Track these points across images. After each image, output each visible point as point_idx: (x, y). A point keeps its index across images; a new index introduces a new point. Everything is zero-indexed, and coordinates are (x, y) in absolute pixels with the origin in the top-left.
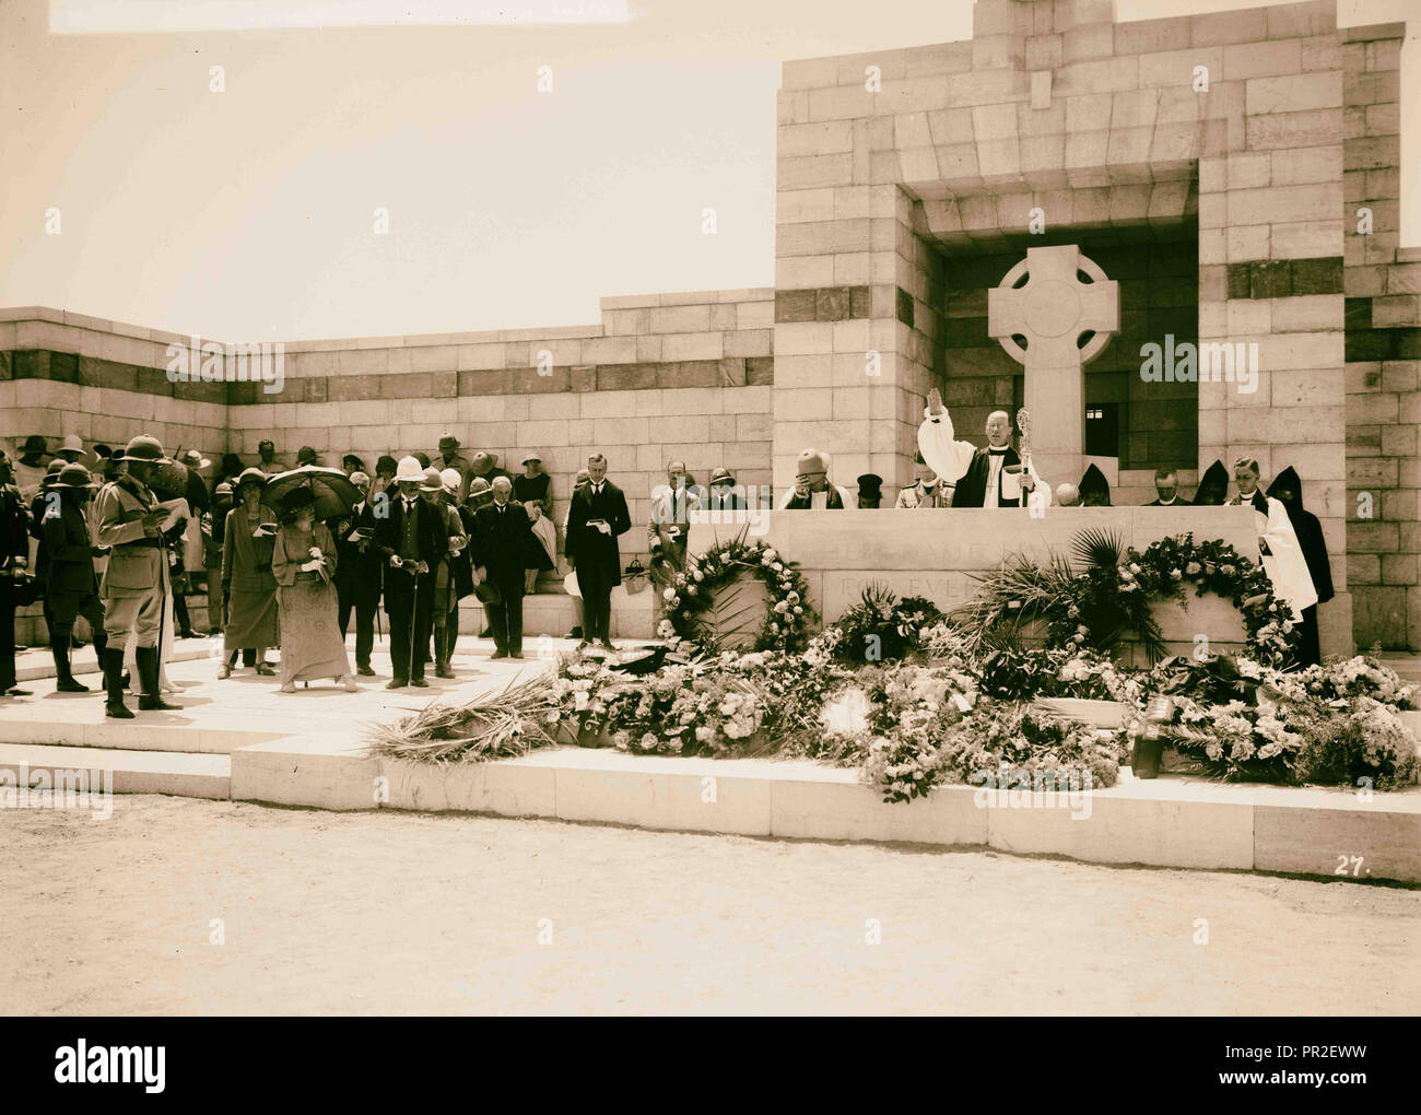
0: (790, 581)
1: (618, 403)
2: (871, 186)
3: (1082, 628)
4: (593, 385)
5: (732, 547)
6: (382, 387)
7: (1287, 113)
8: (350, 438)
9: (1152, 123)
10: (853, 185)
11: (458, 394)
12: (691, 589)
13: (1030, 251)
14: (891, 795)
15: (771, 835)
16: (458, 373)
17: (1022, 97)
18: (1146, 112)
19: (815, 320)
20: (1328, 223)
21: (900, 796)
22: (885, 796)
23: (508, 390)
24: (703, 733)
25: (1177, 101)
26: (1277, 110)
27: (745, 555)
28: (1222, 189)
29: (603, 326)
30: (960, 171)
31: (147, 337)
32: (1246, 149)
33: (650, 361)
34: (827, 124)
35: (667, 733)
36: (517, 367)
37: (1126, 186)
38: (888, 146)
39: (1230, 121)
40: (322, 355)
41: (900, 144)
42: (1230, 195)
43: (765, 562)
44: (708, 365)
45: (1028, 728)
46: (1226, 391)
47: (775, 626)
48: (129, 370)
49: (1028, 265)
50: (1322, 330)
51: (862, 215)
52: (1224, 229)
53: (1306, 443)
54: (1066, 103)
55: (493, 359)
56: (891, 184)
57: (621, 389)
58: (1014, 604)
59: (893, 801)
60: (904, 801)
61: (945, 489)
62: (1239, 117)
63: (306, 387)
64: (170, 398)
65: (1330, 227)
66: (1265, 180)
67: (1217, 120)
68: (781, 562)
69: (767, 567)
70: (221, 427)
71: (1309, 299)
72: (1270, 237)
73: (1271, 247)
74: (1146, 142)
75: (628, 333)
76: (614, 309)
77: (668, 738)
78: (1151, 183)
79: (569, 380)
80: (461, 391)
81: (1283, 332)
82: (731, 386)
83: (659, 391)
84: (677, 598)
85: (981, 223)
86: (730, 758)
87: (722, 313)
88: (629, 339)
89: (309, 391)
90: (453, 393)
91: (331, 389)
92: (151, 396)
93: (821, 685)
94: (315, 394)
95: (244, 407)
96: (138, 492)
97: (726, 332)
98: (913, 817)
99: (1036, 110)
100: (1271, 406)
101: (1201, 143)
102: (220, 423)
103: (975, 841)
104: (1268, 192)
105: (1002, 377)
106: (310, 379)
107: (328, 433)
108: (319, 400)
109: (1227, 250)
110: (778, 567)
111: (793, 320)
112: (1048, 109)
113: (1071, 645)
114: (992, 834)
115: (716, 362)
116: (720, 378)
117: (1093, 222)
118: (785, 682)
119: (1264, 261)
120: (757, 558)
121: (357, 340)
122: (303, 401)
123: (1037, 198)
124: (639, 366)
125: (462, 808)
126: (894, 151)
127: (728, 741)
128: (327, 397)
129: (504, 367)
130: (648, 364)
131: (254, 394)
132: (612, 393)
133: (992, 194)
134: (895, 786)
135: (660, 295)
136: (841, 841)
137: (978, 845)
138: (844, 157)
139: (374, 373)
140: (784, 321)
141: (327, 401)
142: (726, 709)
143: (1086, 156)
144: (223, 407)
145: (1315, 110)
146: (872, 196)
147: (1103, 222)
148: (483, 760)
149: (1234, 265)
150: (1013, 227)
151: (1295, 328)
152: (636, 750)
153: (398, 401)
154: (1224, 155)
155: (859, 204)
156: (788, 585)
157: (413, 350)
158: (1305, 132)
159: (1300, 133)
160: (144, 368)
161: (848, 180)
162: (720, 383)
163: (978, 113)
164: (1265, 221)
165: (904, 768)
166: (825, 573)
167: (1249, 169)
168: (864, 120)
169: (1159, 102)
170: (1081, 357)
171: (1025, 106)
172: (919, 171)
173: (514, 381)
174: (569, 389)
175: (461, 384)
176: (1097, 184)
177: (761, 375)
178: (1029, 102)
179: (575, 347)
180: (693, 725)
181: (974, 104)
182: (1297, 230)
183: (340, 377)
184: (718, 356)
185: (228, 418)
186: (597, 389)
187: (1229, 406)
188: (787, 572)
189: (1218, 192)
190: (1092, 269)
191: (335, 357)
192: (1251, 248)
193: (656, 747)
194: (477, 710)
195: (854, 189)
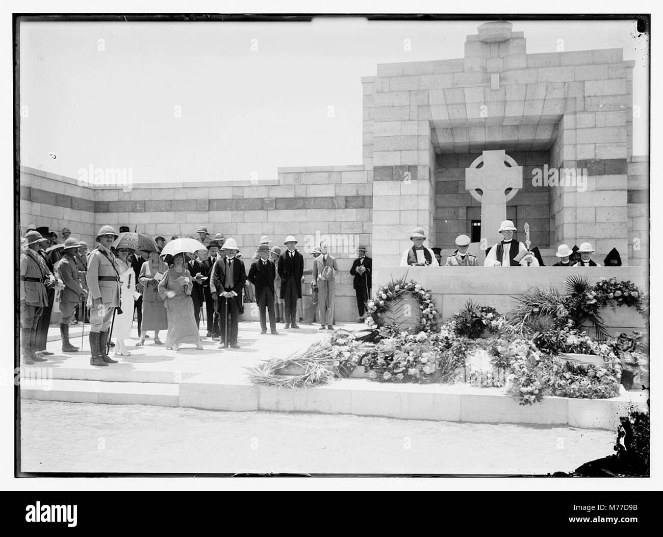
0: (429, 299)
1: (286, 215)
2: (418, 121)
3: (570, 321)
4: (274, 207)
5: (400, 283)
6: (171, 206)
7: (602, 96)
8: (156, 229)
9: (544, 98)
10: (410, 120)
11: (209, 210)
12: (382, 302)
13: (484, 152)
14: (523, 402)
15: (460, 421)
16: (209, 200)
17: (486, 84)
18: (541, 94)
19: (392, 180)
20: (620, 144)
21: (527, 401)
22: (520, 402)
23: (233, 208)
24: (412, 371)
25: (554, 89)
26: (598, 95)
27: (406, 287)
28: (574, 128)
29: (279, 180)
30: (457, 115)
31: (60, 179)
32: (585, 111)
33: (301, 196)
34: (397, 93)
35: (395, 371)
36: (238, 198)
37: (526, 125)
38: (426, 103)
39: (578, 99)
40: (144, 190)
41: (431, 103)
42: (578, 131)
43: (416, 290)
44: (328, 199)
45: (570, 368)
46: (576, 215)
47: (424, 320)
48: (53, 195)
49: (484, 158)
50: (618, 190)
51: (414, 134)
52: (575, 145)
53: (611, 238)
54: (506, 87)
55: (227, 194)
56: (427, 120)
57: (287, 209)
58: (536, 310)
59: (524, 404)
60: (529, 404)
61: (470, 257)
62: (581, 97)
63: (134, 205)
64: (70, 209)
65: (620, 146)
66: (593, 125)
67: (572, 98)
68: (424, 290)
69: (417, 293)
70: (92, 223)
71: (611, 176)
72: (595, 149)
73: (595, 153)
74: (541, 106)
75: (291, 184)
76: (284, 173)
77: (396, 374)
78: (537, 124)
79: (262, 205)
80: (210, 208)
81: (601, 190)
82: (338, 209)
83: (305, 210)
84: (375, 307)
85: (462, 140)
86: (427, 383)
87: (334, 175)
88: (291, 187)
89: (136, 207)
90: (207, 209)
91: (146, 206)
92: (62, 208)
93: (465, 347)
94: (138, 208)
95: (103, 214)
96: (107, 255)
97: (336, 185)
98: (532, 412)
99: (493, 90)
100: (596, 222)
101: (565, 107)
102: (91, 221)
103: (562, 422)
104: (594, 129)
105: (462, 207)
106: (137, 201)
107: (145, 227)
108: (141, 211)
109: (576, 154)
110: (423, 292)
111: (382, 180)
112: (498, 90)
113: (566, 329)
114: (570, 419)
115: (332, 197)
116: (334, 205)
117: (510, 141)
118: (440, 347)
119: (592, 159)
120: (412, 289)
121: (159, 184)
122: (133, 212)
123: (487, 129)
124: (295, 198)
125: (302, 410)
126: (428, 106)
127: (425, 375)
128: (145, 210)
129: (231, 198)
130: (300, 198)
131: (108, 207)
132: (283, 211)
133: (466, 126)
134: (526, 397)
135: (306, 167)
136: (496, 423)
137: (563, 424)
138: (406, 107)
139: (168, 199)
140: (377, 180)
141: (145, 212)
142: (424, 360)
143: (515, 111)
144: (93, 213)
145: (615, 95)
146: (418, 125)
147: (515, 141)
148: (313, 386)
149: (580, 161)
150: (476, 141)
151: (606, 189)
152: (380, 379)
153: (180, 212)
154: (575, 113)
155: (412, 129)
156: (428, 301)
157: (188, 189)
158: (610, 105)
159: (608, 105)
160: (59, 194)
161: (408, 118)
162: (334, 207)
163: (467, 91)
164: (593, 142)
165: (529, 389)
166: (444, 296)
167: (586, 119)
168: (414, 92)
169: (547, 89)
170: (507, 199)
171: (488, 88)
172: (440, 115)
173: (236, 204)
174: (262, 209)
175: (211, 205)
176: (514, 124)
177: (352, 204)
178: (490, 87)
179: (265, 190)
180: (407, 367)
181: (465, 86)
182: (606, 147)
183: (151, 201)
184: (333, 195)
185: (95, 219)
186: (276, 209)
187: (577, 222)
188: (427, 295)
189: (572, 129)
190: (511, 161)
191: (149, 191)
192: (587, 154)
193: (390, 378)
194: (294, 361)
195: (410, 122)
